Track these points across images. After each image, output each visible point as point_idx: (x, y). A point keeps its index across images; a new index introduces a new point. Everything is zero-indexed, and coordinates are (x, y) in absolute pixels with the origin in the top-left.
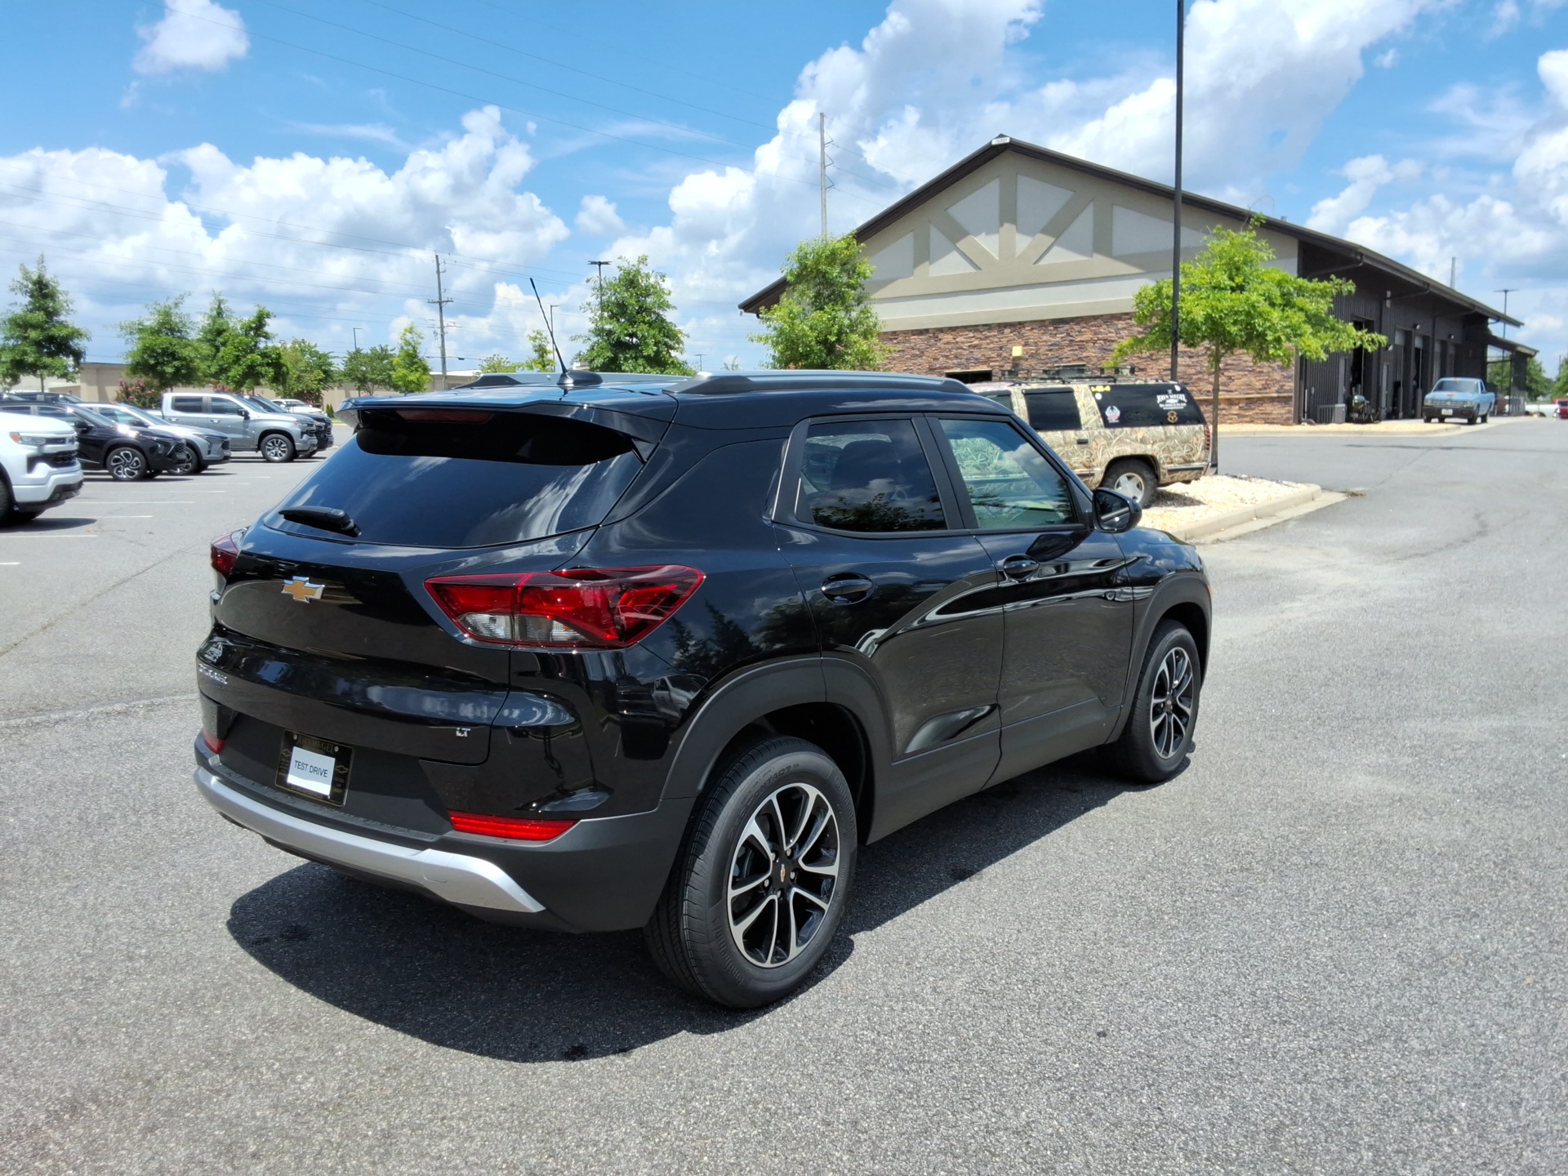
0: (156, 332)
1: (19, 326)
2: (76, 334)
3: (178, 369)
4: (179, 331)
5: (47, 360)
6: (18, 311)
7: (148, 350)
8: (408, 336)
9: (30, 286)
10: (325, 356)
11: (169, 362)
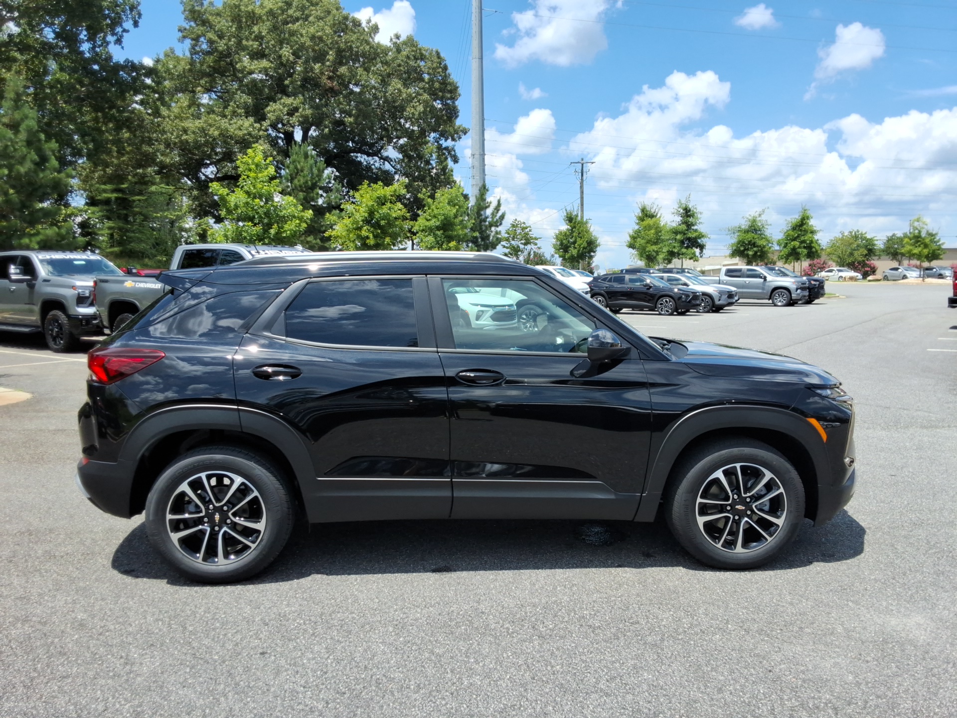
0: (747, 232)
1: (674, 233)
2: (701, 236)
3: (756, 253)
4: (760, 230)
5: (684, 250)
6: (674, 225)
7: (741, 242)
8: (916, 224)
9: (682, 211)
10: (871, 240)
11: (751, 248)
